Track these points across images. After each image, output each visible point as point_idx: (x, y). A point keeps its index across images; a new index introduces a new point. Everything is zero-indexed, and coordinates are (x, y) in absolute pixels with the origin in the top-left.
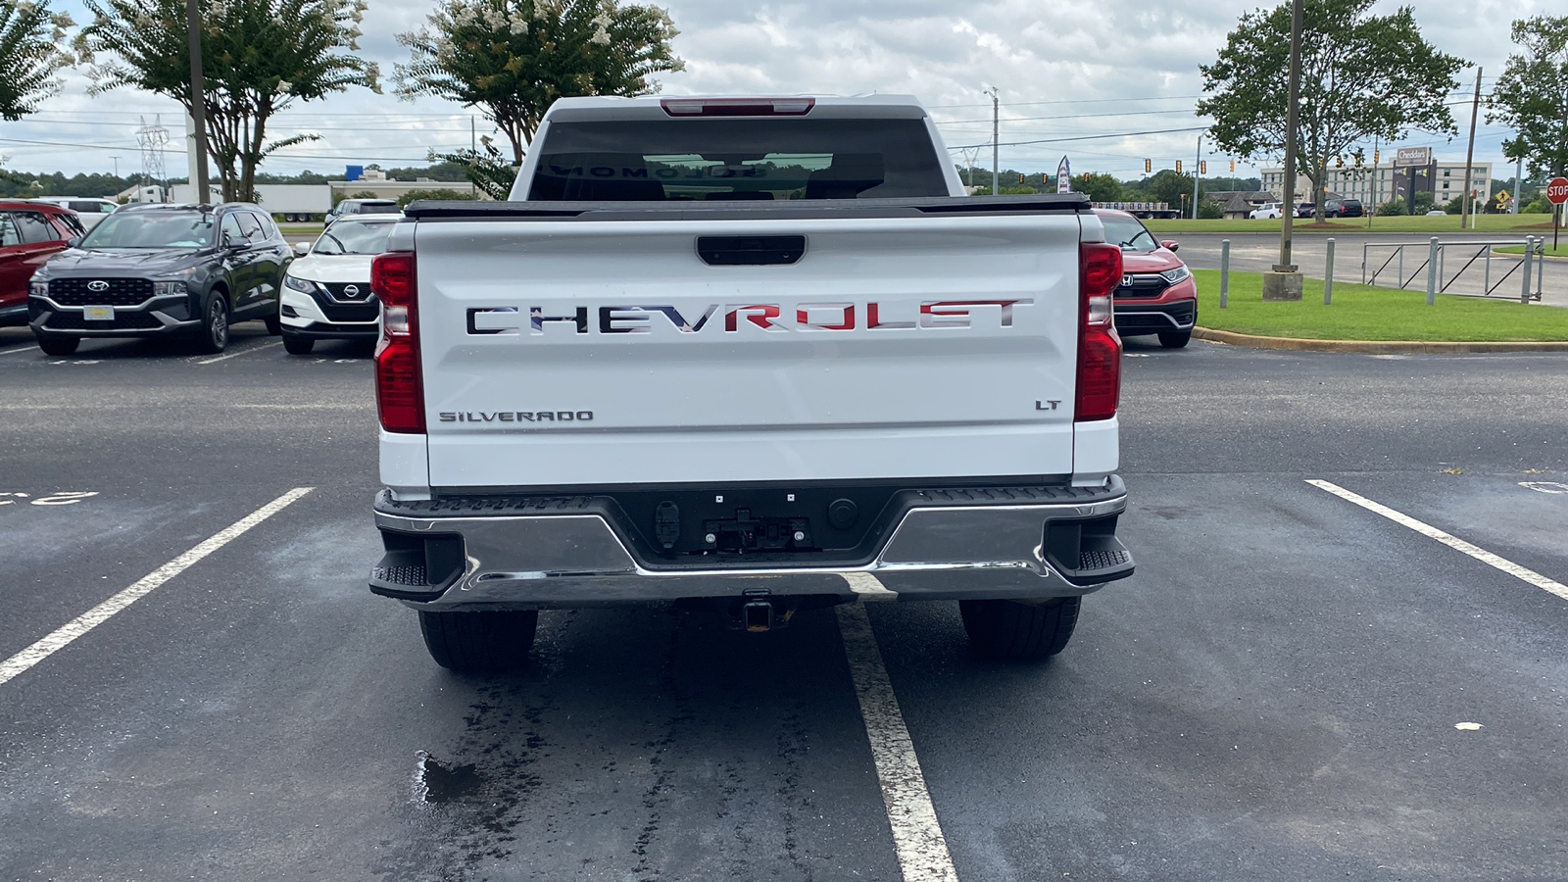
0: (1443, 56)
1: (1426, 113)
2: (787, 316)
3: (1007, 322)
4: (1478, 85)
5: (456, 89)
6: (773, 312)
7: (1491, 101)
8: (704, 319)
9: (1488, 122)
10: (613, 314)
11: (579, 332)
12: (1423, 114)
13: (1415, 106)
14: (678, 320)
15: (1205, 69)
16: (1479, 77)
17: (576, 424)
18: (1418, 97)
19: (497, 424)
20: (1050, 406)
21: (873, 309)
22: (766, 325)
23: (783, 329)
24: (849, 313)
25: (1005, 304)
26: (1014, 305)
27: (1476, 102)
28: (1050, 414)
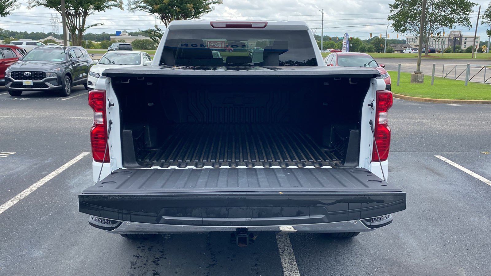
0: (468, 2)
1: (462, 20)
4: (479, 11)
5: (148, 9)
7: (483, 17)
9: (482, 24)
13: (458, 18)
15: (391, 5)
16: (480, 9)
18: (460, 15)
27: (478, 17)
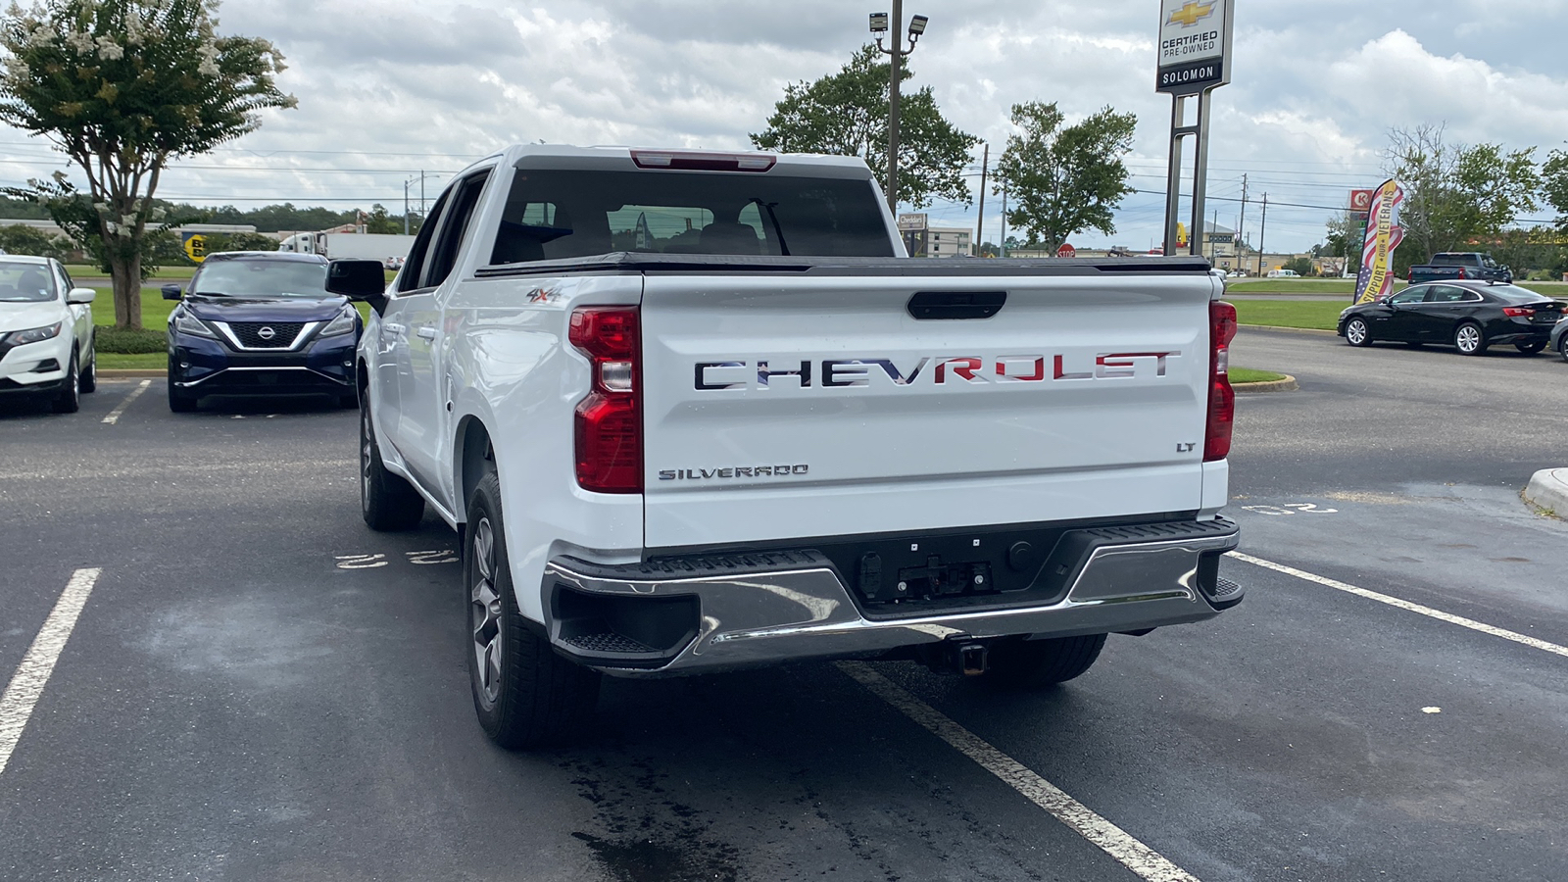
0: (959, 133)
1: (947, 183)
2: (988, 368)
3: (1161, 372)
4: (986, 160)
6: (976, 365)
7: (997, 175)
8: (916, 372)
9: (995, 194)
10: (835, 367)
11: (802, 386)
12: (944, 184)
13: (936, 176)
14: (893, 372)
15: (754, 137)
16: (986, 154)
17: (791, 478)
18: (939, 169)
19: (716, 481)
20: (1187, 448)
21: (1058, 360)
22: (969, 377)
23: (985, 381)
24: (1039, 363)
25: (1161, 355)
26: (1167, 357)
27: (984, 175)
28: (1187, 456)
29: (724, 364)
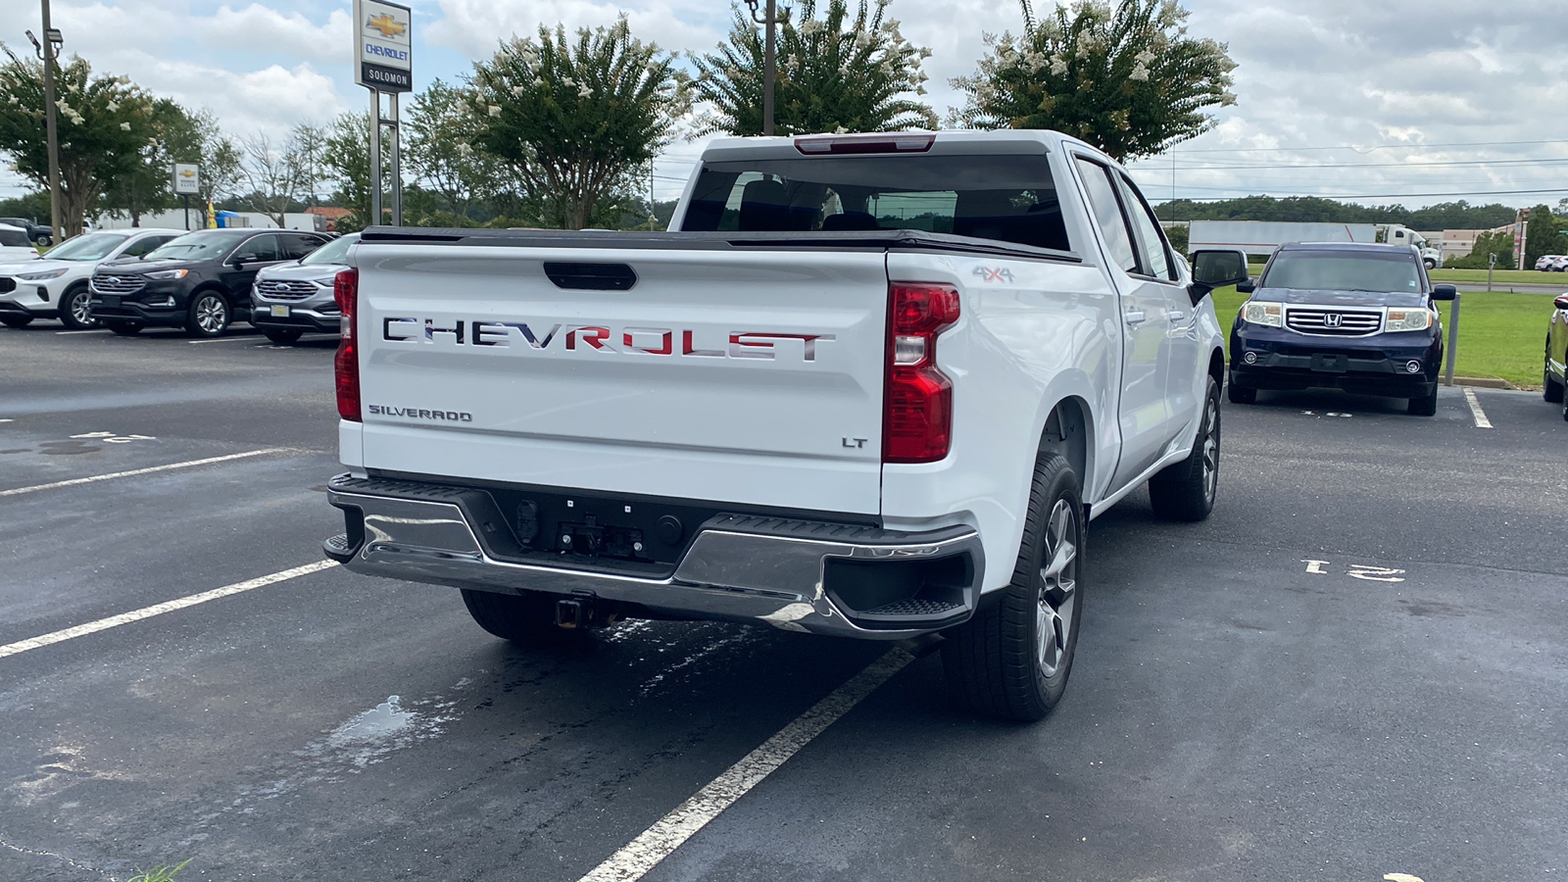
2: (615, 339)
3: (810, 356)
6: (604, 334)
8: (550, 337)
10: (482, 328)
11: (458, 342)
14: (531, 337)
17: (460, 423)
19: (406, 419)
20: (856, 444)
21: (688, 335)
22: (598, 346)
23: (612, 350)
24: (667, 338)
25: (808, 338)
26: (816, 340)
28: (856, 452)
29: (403, 320)
